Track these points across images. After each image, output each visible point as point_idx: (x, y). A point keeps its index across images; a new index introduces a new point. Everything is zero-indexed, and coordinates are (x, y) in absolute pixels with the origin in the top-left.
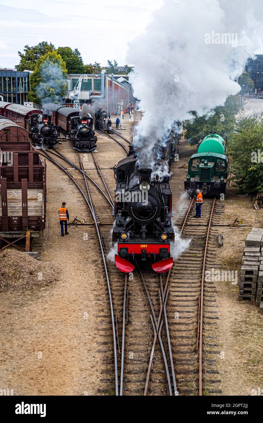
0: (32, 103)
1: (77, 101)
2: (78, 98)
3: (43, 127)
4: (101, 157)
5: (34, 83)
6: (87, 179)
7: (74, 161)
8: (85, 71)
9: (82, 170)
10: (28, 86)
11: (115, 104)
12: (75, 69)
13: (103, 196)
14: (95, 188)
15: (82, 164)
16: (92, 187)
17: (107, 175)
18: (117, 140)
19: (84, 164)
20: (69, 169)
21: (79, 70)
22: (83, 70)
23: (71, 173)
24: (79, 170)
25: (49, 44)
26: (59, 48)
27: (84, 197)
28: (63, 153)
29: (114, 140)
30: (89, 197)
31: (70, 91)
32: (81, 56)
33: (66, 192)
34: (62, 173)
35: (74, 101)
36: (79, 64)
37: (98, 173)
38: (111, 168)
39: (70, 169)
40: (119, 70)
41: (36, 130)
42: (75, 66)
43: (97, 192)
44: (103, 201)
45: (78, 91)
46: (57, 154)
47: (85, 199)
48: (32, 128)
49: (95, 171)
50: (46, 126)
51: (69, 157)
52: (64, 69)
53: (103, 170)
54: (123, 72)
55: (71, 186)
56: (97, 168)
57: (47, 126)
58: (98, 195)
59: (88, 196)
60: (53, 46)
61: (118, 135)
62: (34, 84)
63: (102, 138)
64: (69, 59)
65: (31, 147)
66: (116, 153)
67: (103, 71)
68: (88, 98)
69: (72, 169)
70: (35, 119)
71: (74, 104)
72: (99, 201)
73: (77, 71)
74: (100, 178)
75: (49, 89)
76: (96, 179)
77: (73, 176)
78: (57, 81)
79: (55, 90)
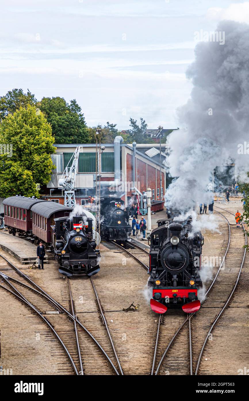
1: (70, 192)
2: (73, 186)
4: (108, 289)
6: (80, 329)
7: (60, 298)
8: (90, 139)
9: (72, 314)
11: (140, 196)
12: (71, 135)
13: (105, 361)
14: (91, 346)
15: (73, 303)
16: (86, 344)
17: (117, 322)
18: (139, 259)
19: (76, 303)
20: (49, 312)
21: (78, 136)
22: (86, 136)
23: (51, 321)
24: (67, 314)
25: (25, 92)
26: (44, 99)
27: (71, 363)
28: (42, 285)
30: (79, 362)
31: (59, 174)
32: (82, 112)
33: (40, 354)
34: (37, 320)
36: (79, 127)
37: (101, 319)
38: (124, 310)
39: (51, 313)
40: (152, 135)
42: (73, 130)
43: (95, 353)
44: (104, 370)
45: (72, 175)
47: (72, 366)
49: (96, 315)
51: (52, 291)
52: (49, 137)
53: (110, 314)
54: (158, 138)
55: (50, 343)
56: (100, 310)
58: (96, 358)
59: (79, 360)
60: (33, 96)
61: (143, 251)
63: (113, 257)
64: (60, 119)
66: (135, 282)
67: (118, 139)
68: (92, 186)
69: (54, 312)
71: (65, 196)
72: (98, 369)
73: (76, 139)
74: (103, 327)
75: (24, 171)
76: (96, 330)
77: (55, 325)
78: (37, 158)
79: (33, 173)
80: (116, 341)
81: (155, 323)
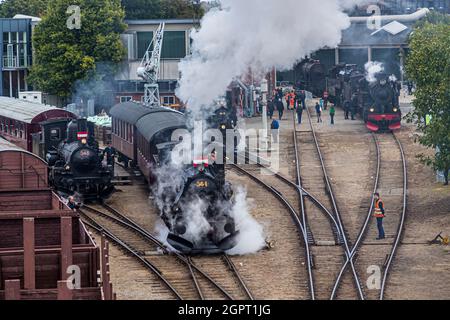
0: (39, 94)
1: (153, 85)
2: (156, 77)
3: (75, 152)
5: (43, 44)
6: (199, 276)
10: (30, 52)
11: (244, 90)
17: (248, 266)
20: (149, 253)
23: (155, 264)
24: (176, 255)
28: (129, 214)
29: (250, 176)
31: (132, 61)
34: (134, 264)
35: (146, 85)
39: (153, 254)
41: (58, 160)
45: (154, 62)
46: (115, 217)
48: (49, 155)
50: (83, 147)
51: (146, 223)
52: (118, 10)
57: (86, 148)
62: (43, 48)
65: (54, 200)
69: (157, 252)
70: (54, 132)
71: (146, 91)
74: (231, 273)
75: (82, 57)
76: (221, 277)
77: (161, 270)
78: (101, 39)
79: (96, 60)
80: (254, 292)
81: (302, 266)
